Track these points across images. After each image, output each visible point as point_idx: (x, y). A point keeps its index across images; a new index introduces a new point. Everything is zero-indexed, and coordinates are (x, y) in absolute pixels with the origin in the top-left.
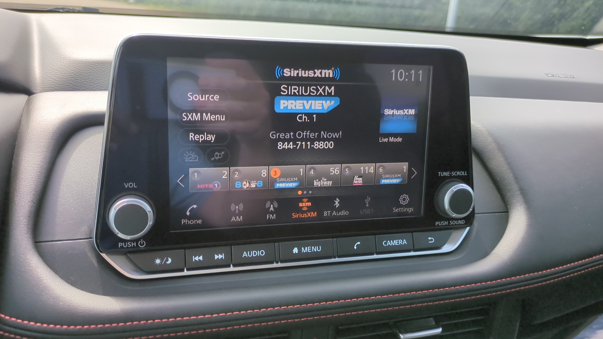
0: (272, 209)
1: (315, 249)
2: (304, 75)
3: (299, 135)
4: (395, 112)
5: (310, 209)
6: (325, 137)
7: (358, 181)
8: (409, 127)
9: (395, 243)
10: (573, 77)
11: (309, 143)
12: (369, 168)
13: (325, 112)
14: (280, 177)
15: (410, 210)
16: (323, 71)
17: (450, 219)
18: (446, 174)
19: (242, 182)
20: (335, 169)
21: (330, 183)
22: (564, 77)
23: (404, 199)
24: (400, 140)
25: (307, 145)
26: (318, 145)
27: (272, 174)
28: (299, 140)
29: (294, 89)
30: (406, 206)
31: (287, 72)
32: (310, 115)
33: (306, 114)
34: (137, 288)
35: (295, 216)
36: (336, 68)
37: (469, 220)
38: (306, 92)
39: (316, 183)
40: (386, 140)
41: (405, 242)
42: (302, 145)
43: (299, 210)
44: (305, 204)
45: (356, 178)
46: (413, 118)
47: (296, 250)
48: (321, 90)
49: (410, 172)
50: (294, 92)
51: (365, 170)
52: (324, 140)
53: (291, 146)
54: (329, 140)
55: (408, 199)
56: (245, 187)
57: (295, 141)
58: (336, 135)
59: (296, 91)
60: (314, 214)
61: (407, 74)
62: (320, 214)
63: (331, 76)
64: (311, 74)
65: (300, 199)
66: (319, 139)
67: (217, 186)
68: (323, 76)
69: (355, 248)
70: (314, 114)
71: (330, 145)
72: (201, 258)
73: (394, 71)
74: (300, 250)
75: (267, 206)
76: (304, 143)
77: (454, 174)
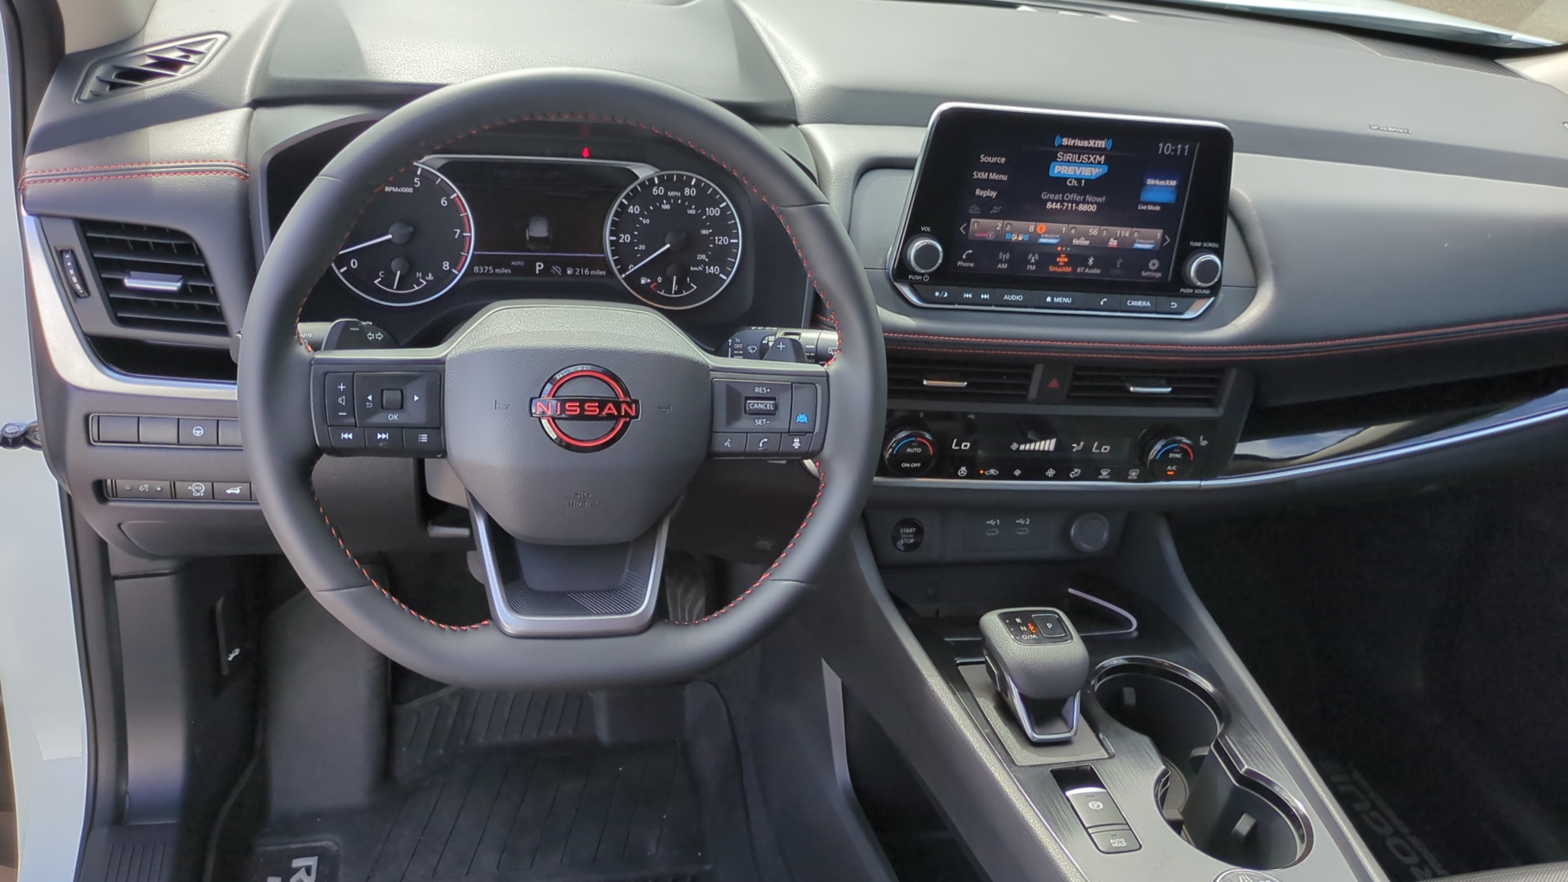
0: (1033, 261)
1: (1067, 300)
2: (1079, 145)
3: (1067, 197)
4: (1158, 182)
5: (1066, 264)
6: (1090, 201)
7: (1113, 243)
8: (1169, 197)
9: (1139, 303)
11: (1074, 205)
12: (1125, 232)
13: (1093, 178)
14: (1044, 233)
15: (1158, 275)
16: (1097, 142)
17: (1195, 287)
18: (1198, 244)
19: (1012, 234)
20: (1094, 231)
21: (1087, 243)
22: (1395, 131)
23: (1154, 264)
24: (1158, 208)
25: (1072, 207)
26: (1082, 207)
27: (1038, 230)
28: (1066, 201)
29: (1069, 157)
30: (1155, 271)
31: (1065, 141)
32: (1079, 180)
33: (1076, 179)
34: (919, 312)
35: (1052, 269)
36: (1108, 139)
37: (1214, 290)
38: (1079, 159)
39: (1075, 242)
40: (1144, 208)
41: (1148, 304)
42: (1068, 206)
43: (1056, 264)
44: (1062, 260)
45: (1112, 240)
46: (1173, 189)
47: (1049, 299)
48: (1092, 159)
49: (1163, 240)
50: (1068, 159)
51: (1121, 234)
52: (1088, 203)
53: (1058, 206)
54: (1092, 203)
55: (1157, 265)
56: (1013, 239)
57: (1062, 202)
58: (1100, 200)
60: (1069, 269)
61: (1174, 148)
62: (1075, 269)
63: (1103, 146)
64: (1085, 143)
65: (1058, 255)
66: (1084, 202)
67: (990, 236)
68: (1096, 146)
69: (1102, 303)
70: (1082, 179)
71: (1093, 208)
72: (970, 296)
73: (1161, 145)
74: (1052, 299)
75: (1029, 258)
76: (1070, 205)
77: (1205, 245)
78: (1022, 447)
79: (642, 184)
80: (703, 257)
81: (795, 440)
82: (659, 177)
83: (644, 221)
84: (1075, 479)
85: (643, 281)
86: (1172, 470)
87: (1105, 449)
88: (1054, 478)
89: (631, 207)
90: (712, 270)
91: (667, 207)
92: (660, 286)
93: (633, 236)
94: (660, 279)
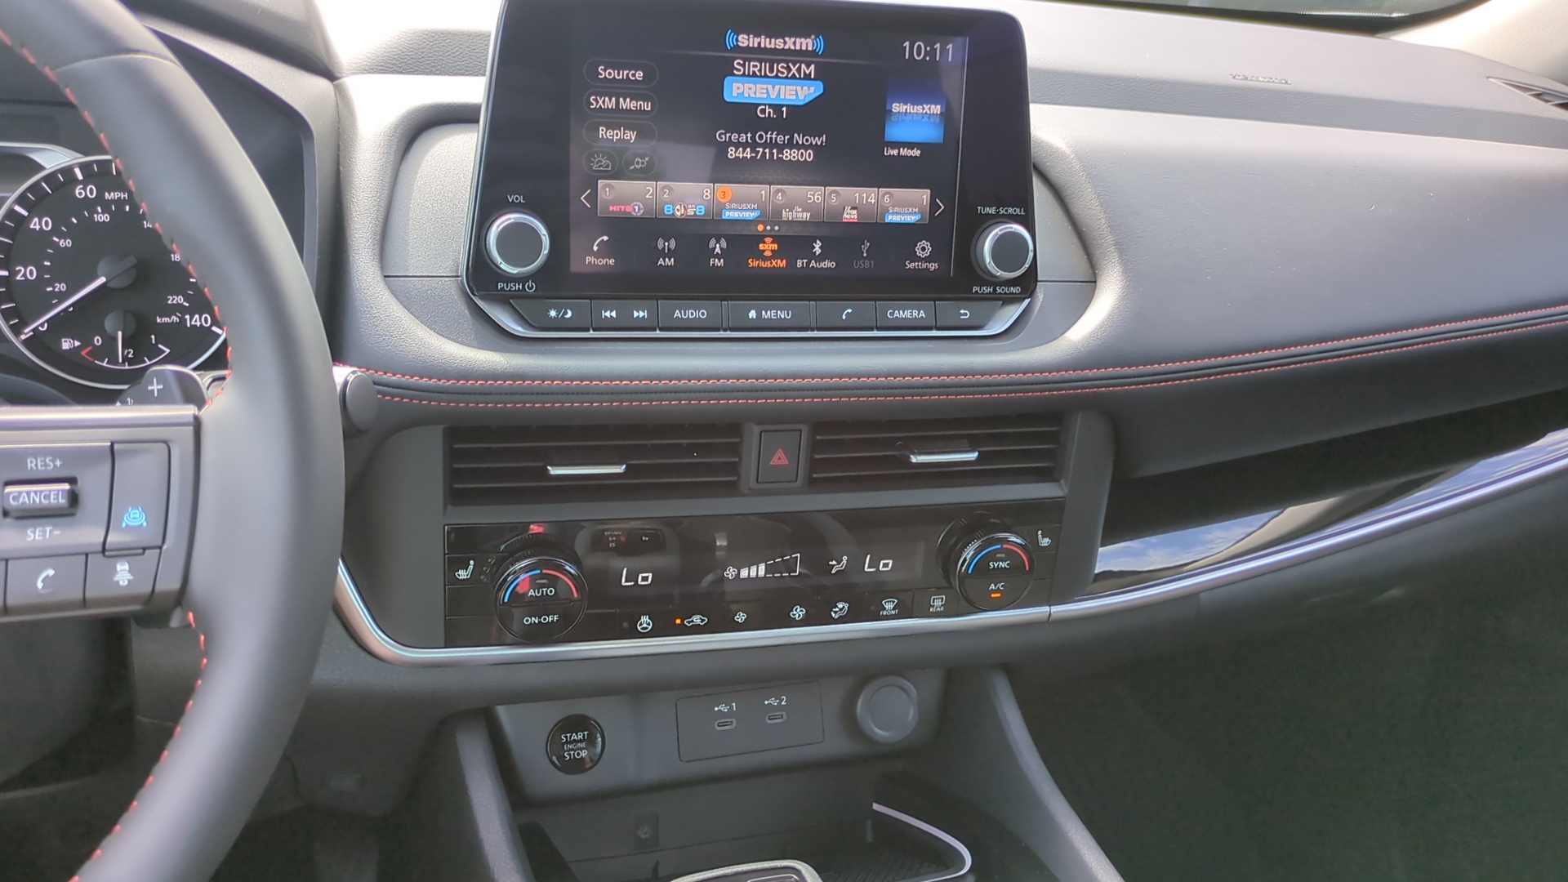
0: (718, 250)
1: (782, 315)
2: (768, 46)
3: (761, 137)
4: (909, 108)
5: (776, 254)
6: (800, 143)
7: (851, 215)
8: (931, 133)
9: (907, 314)
10: (1286, 82)
11: (775, 151)
12: (868, 196)
13: (801, 103)
14: (730, 202)
15: (933, 266)
16: (798, 40)
17: (997, 282)
18: (991, 211)
19: (674, 205)
20: (815, 194)
21: (806, 216)
22: (1268, 82)
23: (924, 248)
24: (917, 153)
25: (771, 154)
26: (789, 155)
27: (719, 196)
28: (760, 145)
29: (754, 67)
30: (927, 260)
31: (744, 40)
32: (777, 108)
33: (770, 106)
34: (522, 345)
35: (752, 263)
36: (817, 36)
37: (1028, 283)
38: (771, 70)
39: (786, 215)
40: (895, 152)
41: (922, 314)
42: (764, 154)
43: (760, 255)
44: (768, 247)
45: (848, 210)
46: (938, 120)
47: (753, 314)
48: (794, 70)
49: (933, 206)
50: (754, 72)
51: (861, 197)
52: (798, 147)
53: (748, 154)
54: (803, 146)
55: (929, 249)
56: (678, 214)
57: (753, 146)
58: (817, 141)
59: (756, 70)
60: (782, 263)
61: (928, 49)
62: (791, 263)
63: (810, 48)
64: (778, 44)
65: (761, 238)
66: (791, 145)
67: (637, 210)
68: (798, 48)
69: (844, 317)
70: (782, 106)
71: (808, 156)
72: (614, 314)
73: (907, 44)
74: (759, 314)
75: (711, 245)
76: (767, 150)
77: (1002, 211)
78: (744, 573)
79: (50, 178)
80: (179, 299)
81: (119, 567)
82: (83, 166)
83: (62, 243)
84: (842, 620)
85: (66, 345)
86: (998, 591)
87: (886, 565)
88: (805, 622)
89: (36, 220)
90: (197, 321)
91: (106, 218)
92: (98, 353)
93: (41, 270)
94: (98, 341)
